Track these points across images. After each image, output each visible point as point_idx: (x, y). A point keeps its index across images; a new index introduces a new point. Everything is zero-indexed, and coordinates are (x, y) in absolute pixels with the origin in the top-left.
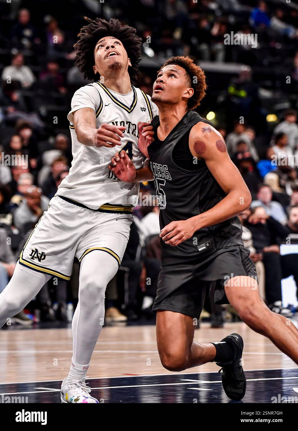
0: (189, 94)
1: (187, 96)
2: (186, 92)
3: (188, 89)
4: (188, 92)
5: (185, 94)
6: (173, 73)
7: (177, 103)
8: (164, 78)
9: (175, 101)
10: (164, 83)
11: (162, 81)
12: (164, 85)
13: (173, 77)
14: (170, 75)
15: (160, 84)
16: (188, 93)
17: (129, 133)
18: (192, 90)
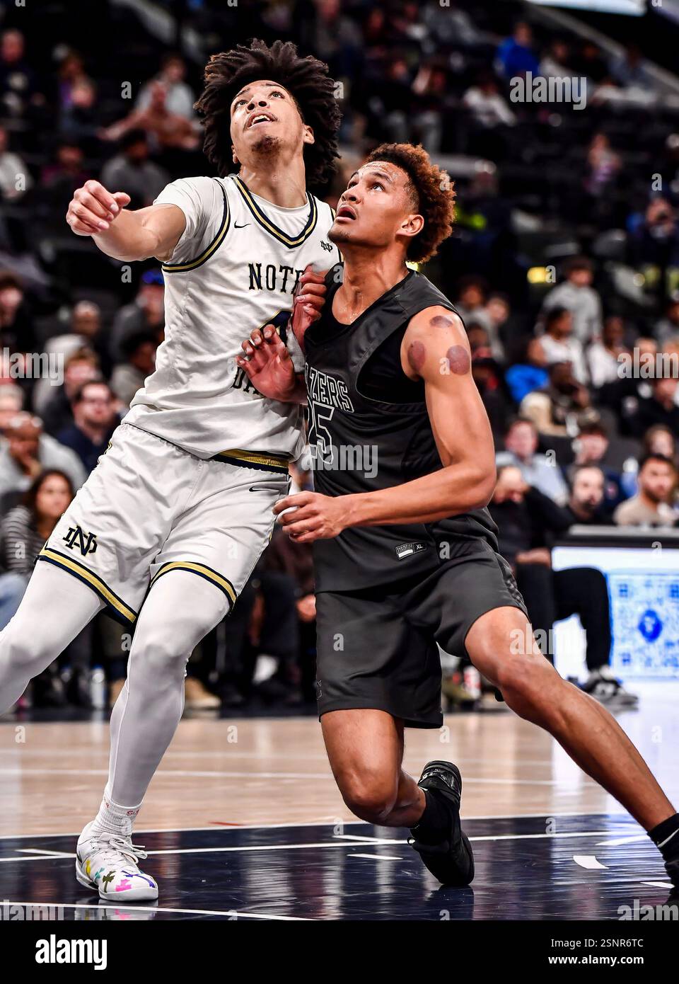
0: (414, 228)
1: (409, 232)
2: (406, 222)
3: (412, 217)
4: (412, 224)
5: (403, 227)
6: (379, 180)
7: (384, 247)
8: (358, 191)
9: (379, 242)
10: (358, 203)
11: (353, 199)
12: (358, 206)
13: (379, 189)
14: (373, 185)
15: (350, 204)
16: (411, 226)
17: (285, 291)
18: (420, 218)
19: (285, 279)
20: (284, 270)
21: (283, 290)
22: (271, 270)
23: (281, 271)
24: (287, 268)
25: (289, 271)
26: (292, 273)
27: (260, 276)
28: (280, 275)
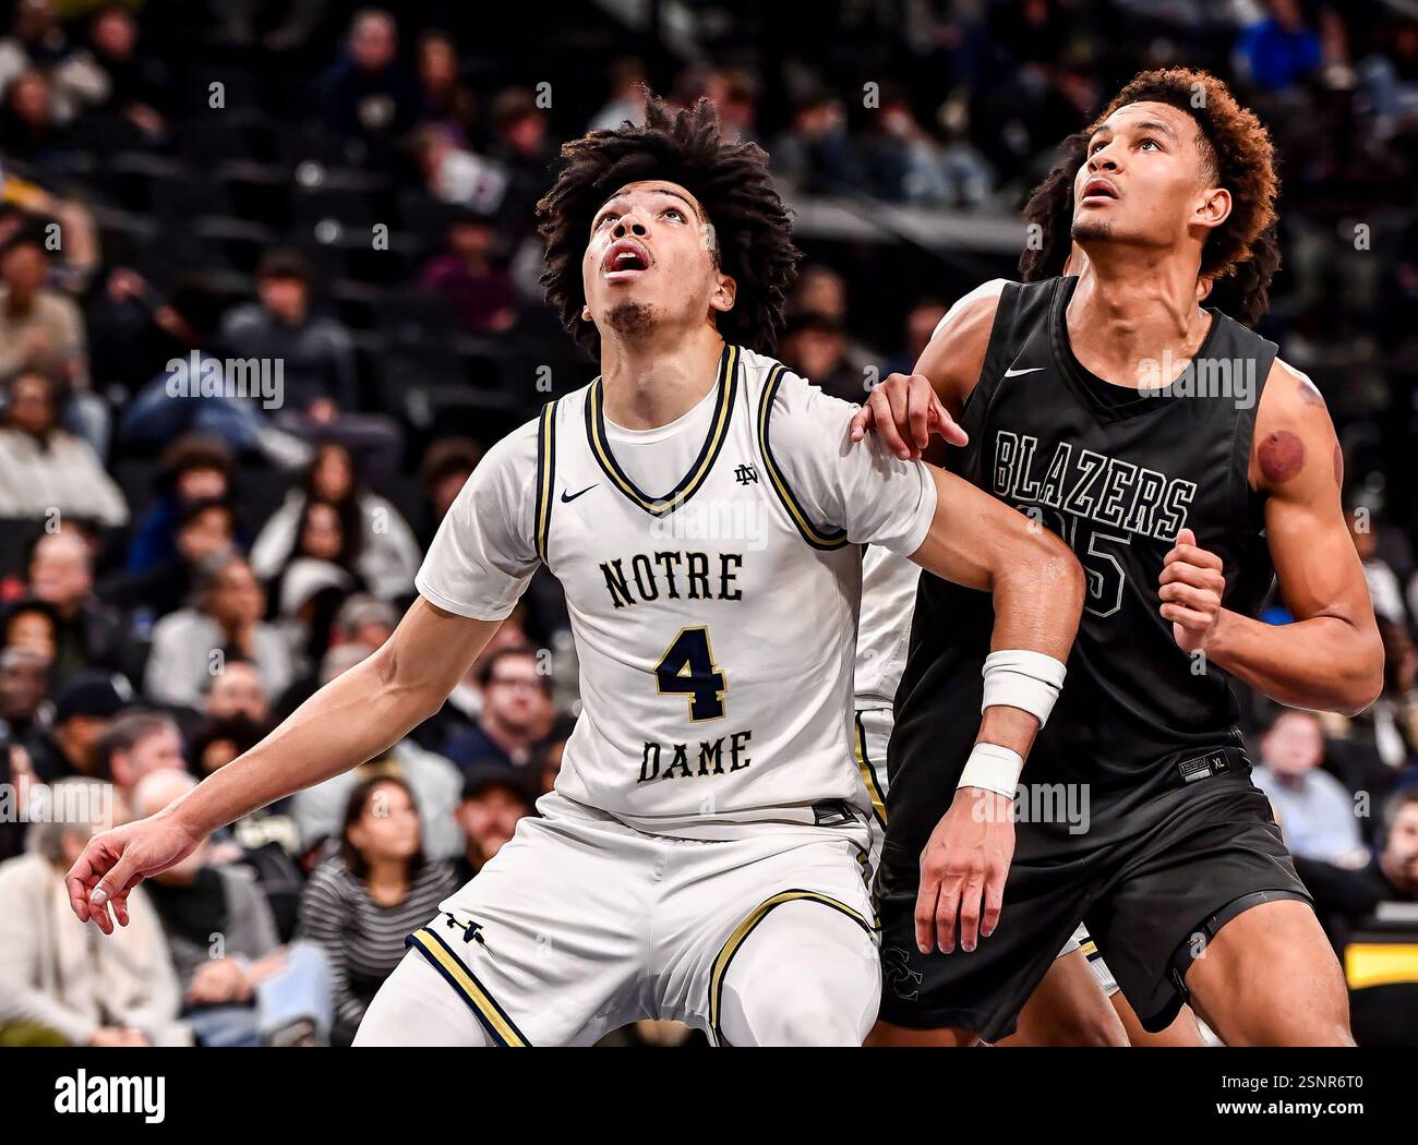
0: (1216, 213)
1: (1208, 220)
2: (1201, 204)
3: (1210, 193)
4: (1210, 206)
5: (1198, 211)
6: (1152, 134)
7: (1169, 247)
8: (1116, 151)
9: (1164, 238)
10: (1120, 172)
11: (1110, 166)
12: (1120, 179)
13: (1153, 148)
14: (1142, 142)
15: (1104, 176)
16: (1210, 208)
17: (677, 596)
18: (1224, 195)
19: (670, 576)
20: (663, 560)
21: (674, 594)
22: (641, 563)
23: (658, 562)
24: (668, 555)
25: (673, 560)
26: (678, 562)
27: (624, 582)
28: (659, 571)
